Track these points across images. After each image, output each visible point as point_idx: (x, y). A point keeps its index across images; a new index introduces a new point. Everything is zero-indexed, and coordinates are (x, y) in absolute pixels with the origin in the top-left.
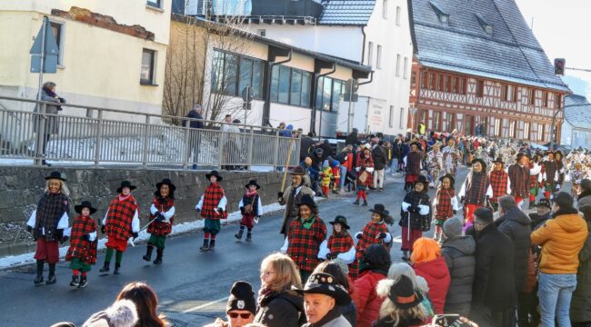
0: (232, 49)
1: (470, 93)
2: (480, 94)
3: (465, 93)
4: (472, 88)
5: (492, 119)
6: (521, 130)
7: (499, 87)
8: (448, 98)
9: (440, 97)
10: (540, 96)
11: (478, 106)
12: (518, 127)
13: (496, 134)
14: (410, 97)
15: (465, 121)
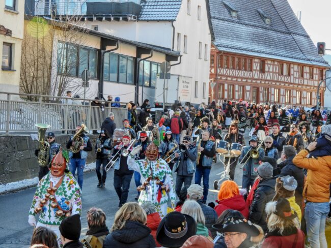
0: (73, 41)
1: (255, 70)
2: (263, 70)
3: (251, 70)
4: (256, 66)
5: (273, 89)
6: (294, 97)
7: (277, 65)
8: (238, 74)
9: (233, 73)
10: (308, 71)
11: (261, 80)
12: (292, 95)
13: (275, 101)
14: (210, 74)
15: (252, 91)
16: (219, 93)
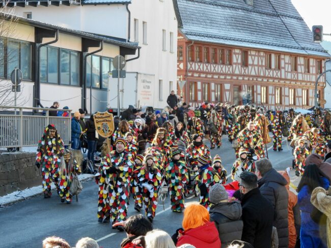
1: (236, 64)
2: (245, 64)
3: (231, 64)
4: (237, 58)
5: (259, 87)
6: (286, 96)
7: (263, 56)
8: (214, 69)
9: (207, 68)
10: (302, 62)
11: (244, 76)
12: (283, 94)
13: (263, 102)
14: (178, 71)
15: (232, 91)
16: (191, 94)
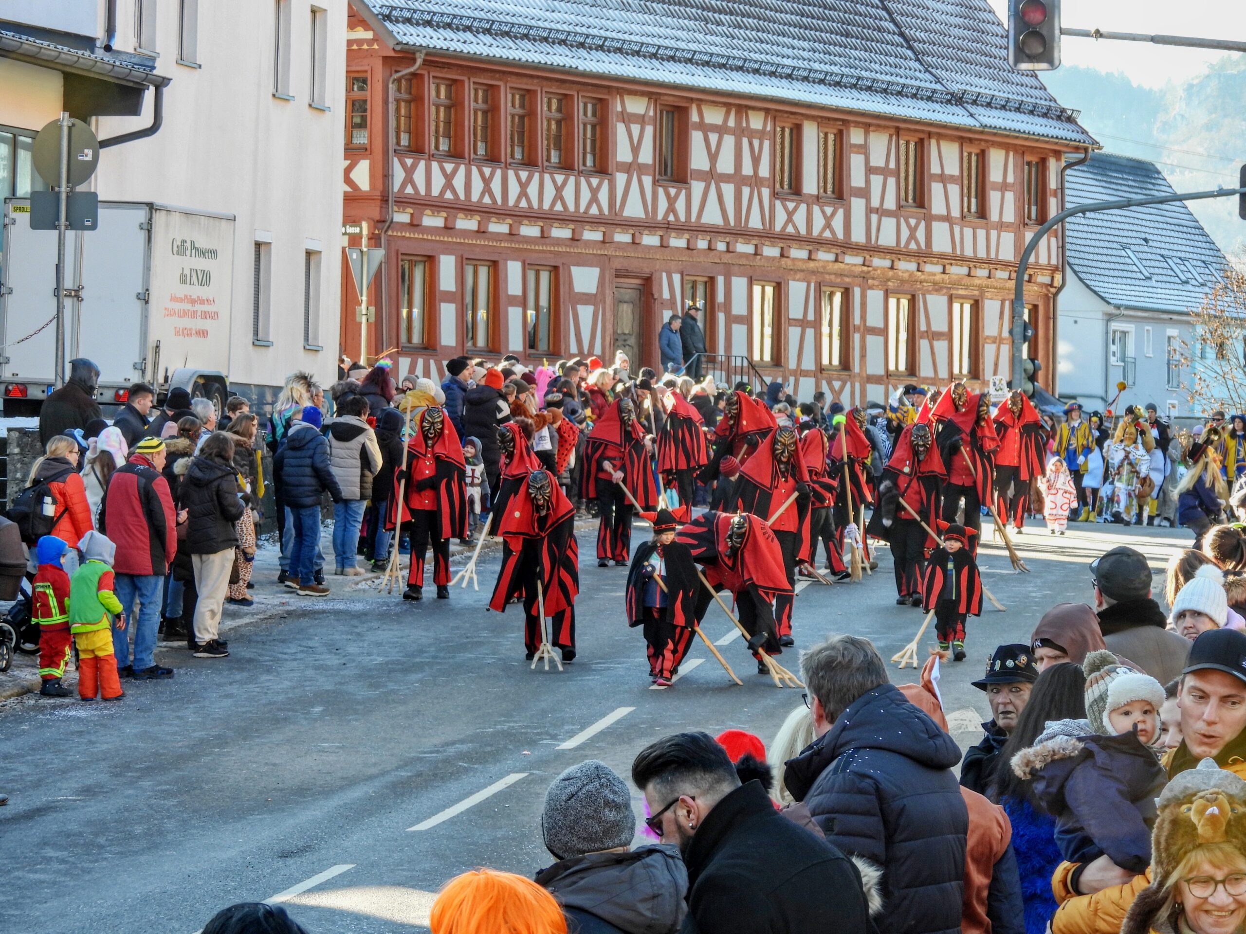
1: (627, 168)
2: (673, 168)
3: (602, 169)
4: (634, 141)
5: (739, 284)
6: (874, 331)
7: (761, 135)
8: (523, 194)
9: (487, 189)
10: (952, 168)
11: (668, 227)
12: (857, 320)
13: (756, 357)
14: (349, 199)
15: (609, 300)
16: (404, 312)
